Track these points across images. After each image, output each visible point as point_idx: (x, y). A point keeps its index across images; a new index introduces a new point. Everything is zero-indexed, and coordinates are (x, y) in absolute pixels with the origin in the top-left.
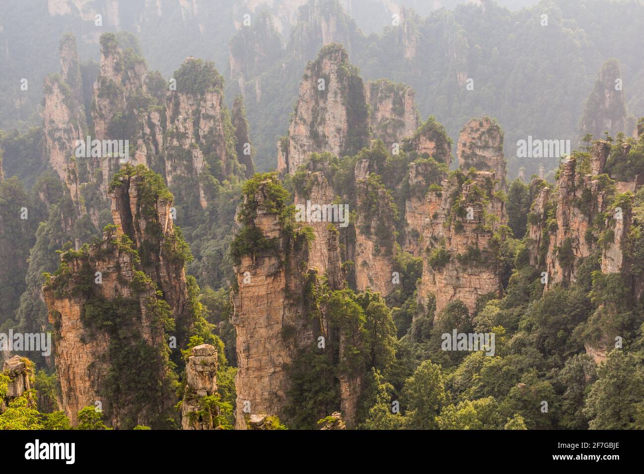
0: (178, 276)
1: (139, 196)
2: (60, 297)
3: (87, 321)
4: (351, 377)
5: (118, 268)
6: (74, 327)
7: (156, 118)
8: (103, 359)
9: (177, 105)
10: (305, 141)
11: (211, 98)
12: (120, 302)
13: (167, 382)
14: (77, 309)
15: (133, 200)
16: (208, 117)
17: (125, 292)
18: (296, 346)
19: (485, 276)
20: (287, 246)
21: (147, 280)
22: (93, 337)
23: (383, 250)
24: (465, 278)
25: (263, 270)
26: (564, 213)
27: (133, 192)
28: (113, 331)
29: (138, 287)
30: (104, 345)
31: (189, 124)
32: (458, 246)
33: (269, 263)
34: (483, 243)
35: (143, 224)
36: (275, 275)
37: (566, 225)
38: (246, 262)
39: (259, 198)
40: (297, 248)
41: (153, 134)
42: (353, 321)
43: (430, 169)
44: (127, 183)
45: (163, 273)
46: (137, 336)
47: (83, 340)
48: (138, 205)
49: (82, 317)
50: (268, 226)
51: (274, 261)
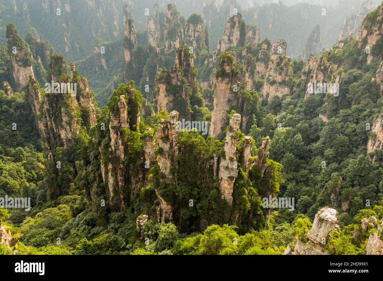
0: (194, 80)
1: (184, 55)
2: (160, 83)
3: (167, 91)
4: (246, 116)
5: (177, 76)
6: (163, 92)
7: (182, 30)
8: (171, 102)
9: (189, 27)
10: (226, 41)
11: (199, 26)
12: (177, 86)
13: (188, 110)
14: (165, 87)
15: (183, 56)
16: (198, 31)
17: (179, 83)
18: (231, 105)
19: (286, 89)
20: (232, 75)
21: (186, 80)
22: (168, 95)
23: (251, 77)
24: (280, 89)
25: (224, 82)
26: (316, 73)
27: (183, 53)
28: (174, 95)
29: (183, 82)
30: (171, 98)
31: (193, 33)
32: (279, 79)
33: (227, 80)
34: (287, 79)
35: (185, 63)
36: (228, 84)
37: (316, 77)
38: (220, 79)
39: (226, 60)
40: (235, 76)
41: (181, 35)
42: (249, 99)
43: (265, 53)
44: (181, 51)
45: (189, 78)
46: (181, 96)
47: (165, 96)
48: (184, 58)
49: (166, 89)
50: (227, 69)
51: (228, 79)
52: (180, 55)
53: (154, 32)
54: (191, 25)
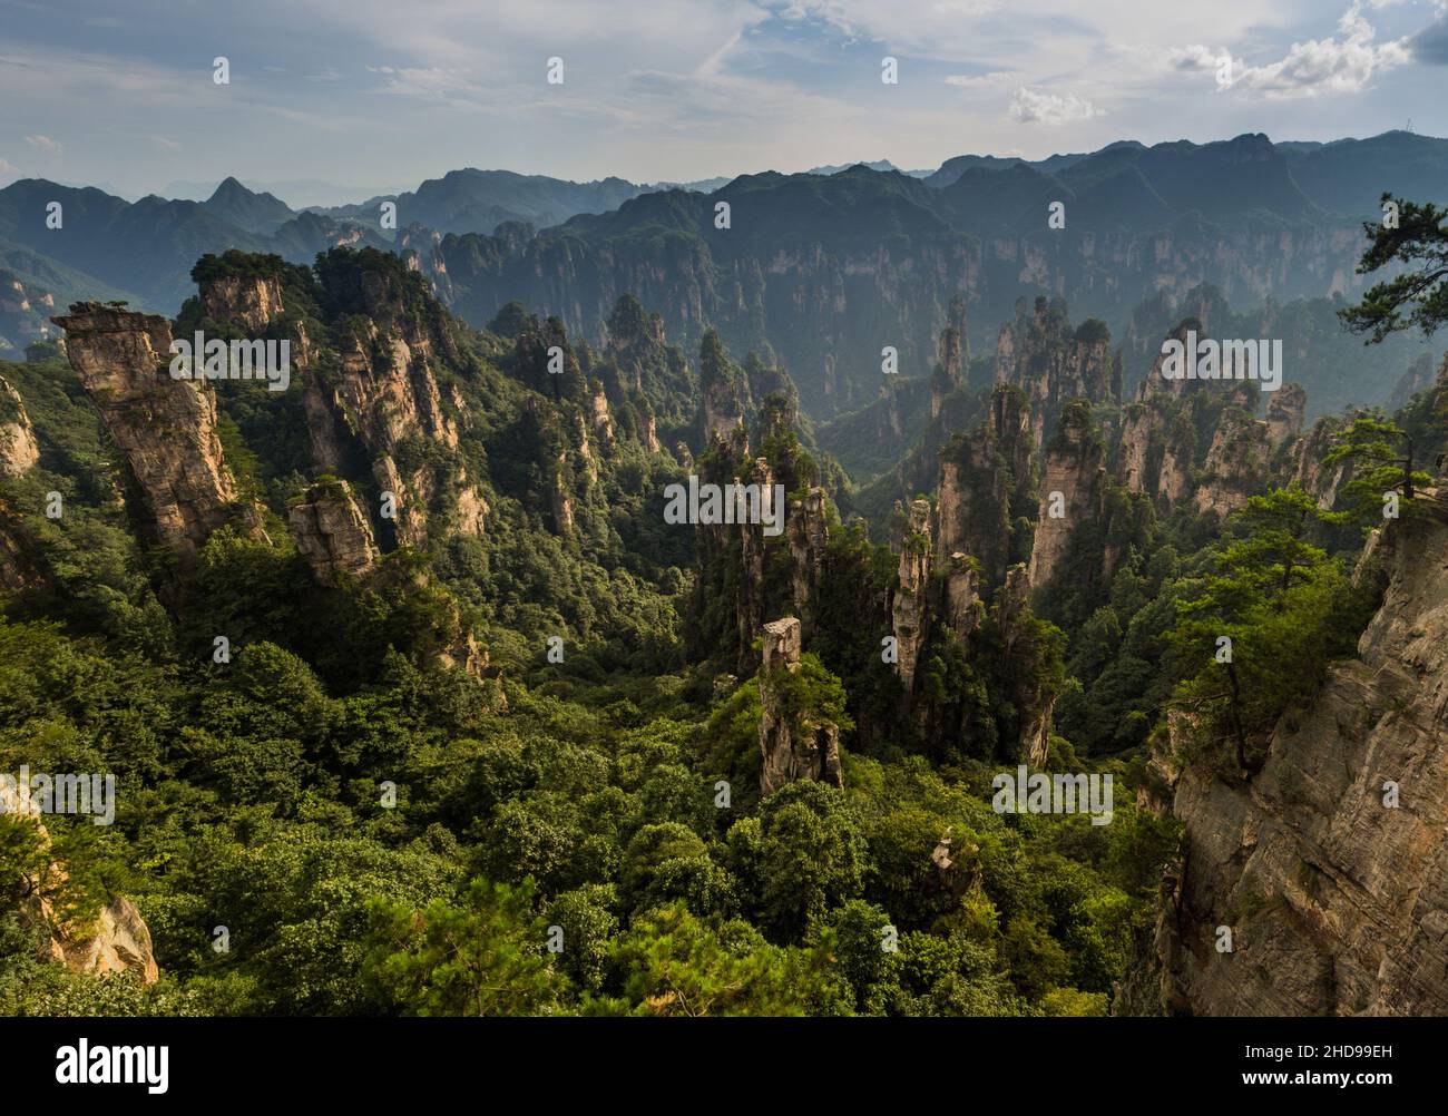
0: (1025, 459)
1: (1008, 404)
2: (947, 461)
3: (960, 478)
4: (1113, 546)
5: (985, 448)
6: (951, 481)
7: (1060, 356)
8: (966, 503)
9: (1076, 348)
10: (1157, 384)
11: (1099, 347)
12: (983, 470)
13: (1003, 526)
14: (955, 470)
15: (1005, 407)
16: (1094, 359)
17: (987, 465)
18: (1080, 518)
19: (1238, 495)
20: (1084, 451)
21: (1002, 459)
22: (962, 489)
23: (1181, 466)
24: (1223, 495)
25: (1065, 464)
26: (1305, 460)
27: (1005, 400)
28: (975, 488)
29: (995, 463)
30: (968, 496)
31: (1079, 363)
32: (1224, 471)
33: (1070, 460)
34: (1242, 472)
35: (1008, 422)
36: (1072, 468)
37: (1305, 469)
38: (1054, 457)
40: (1093, 453)
41: (1057, 367)
44: (1002, 395)
45: (1015, 456)
46: (989, 493)
47: (956, 490)
48: (1008, 410)
49: (957, 476)
50: (1073, 435)
51: (1073, 459)
52: (999, 404)
53: (1010, 359)
54: (1080, 344)
